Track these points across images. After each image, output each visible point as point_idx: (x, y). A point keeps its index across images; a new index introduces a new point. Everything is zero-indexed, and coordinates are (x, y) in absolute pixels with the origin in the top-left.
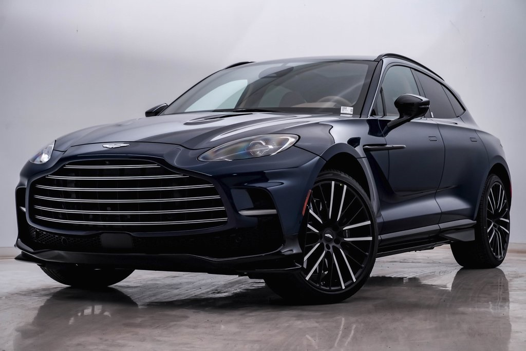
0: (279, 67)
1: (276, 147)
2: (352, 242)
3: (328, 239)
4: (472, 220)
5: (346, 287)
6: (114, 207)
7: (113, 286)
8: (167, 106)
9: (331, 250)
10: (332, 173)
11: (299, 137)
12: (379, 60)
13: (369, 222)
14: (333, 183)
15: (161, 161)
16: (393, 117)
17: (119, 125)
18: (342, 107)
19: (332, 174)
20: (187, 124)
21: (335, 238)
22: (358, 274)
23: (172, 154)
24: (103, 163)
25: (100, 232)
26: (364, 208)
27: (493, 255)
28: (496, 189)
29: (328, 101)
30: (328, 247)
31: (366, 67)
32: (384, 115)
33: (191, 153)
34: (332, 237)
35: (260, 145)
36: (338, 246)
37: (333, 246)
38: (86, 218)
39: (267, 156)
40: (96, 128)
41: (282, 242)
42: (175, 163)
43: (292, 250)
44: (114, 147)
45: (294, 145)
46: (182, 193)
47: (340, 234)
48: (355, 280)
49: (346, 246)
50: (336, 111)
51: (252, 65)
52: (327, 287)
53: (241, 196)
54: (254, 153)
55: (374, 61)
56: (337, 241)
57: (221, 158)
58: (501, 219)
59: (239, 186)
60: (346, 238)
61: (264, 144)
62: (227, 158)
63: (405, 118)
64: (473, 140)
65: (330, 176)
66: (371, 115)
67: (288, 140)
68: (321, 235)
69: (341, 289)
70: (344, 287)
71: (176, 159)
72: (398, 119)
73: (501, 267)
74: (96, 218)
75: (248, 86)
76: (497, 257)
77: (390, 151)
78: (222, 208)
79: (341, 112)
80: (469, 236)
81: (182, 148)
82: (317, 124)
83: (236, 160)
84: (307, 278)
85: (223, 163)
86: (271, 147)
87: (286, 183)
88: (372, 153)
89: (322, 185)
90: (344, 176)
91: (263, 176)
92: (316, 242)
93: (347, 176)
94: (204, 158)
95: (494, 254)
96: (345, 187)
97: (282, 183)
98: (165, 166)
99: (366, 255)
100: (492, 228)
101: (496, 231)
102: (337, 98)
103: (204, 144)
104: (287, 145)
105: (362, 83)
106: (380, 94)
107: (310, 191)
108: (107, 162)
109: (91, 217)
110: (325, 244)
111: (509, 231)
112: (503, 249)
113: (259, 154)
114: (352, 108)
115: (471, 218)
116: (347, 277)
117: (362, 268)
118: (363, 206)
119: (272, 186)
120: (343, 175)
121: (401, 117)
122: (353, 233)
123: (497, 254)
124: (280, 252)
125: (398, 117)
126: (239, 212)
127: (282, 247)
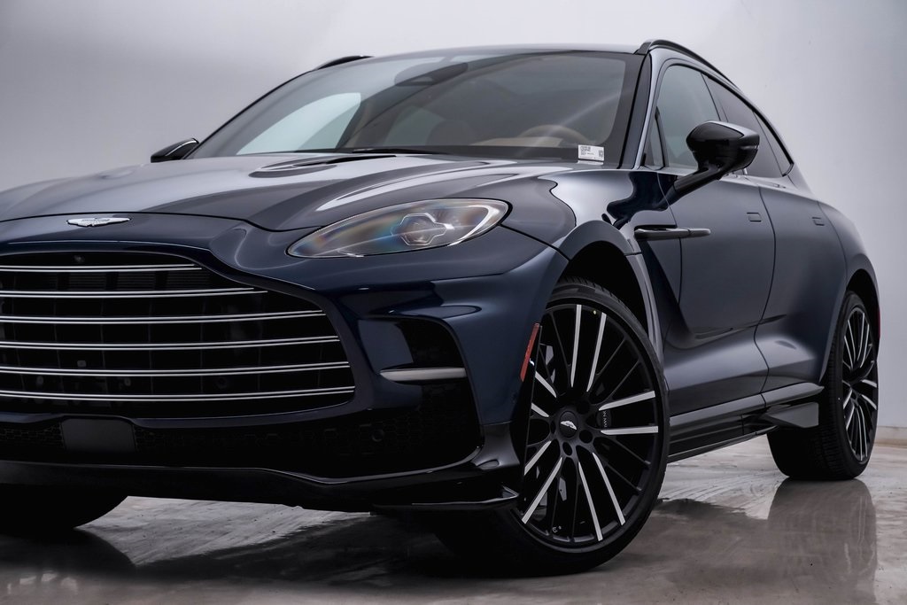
0: (436, 63)
1: (461, 227)
2: (618, 437)
3: (568, 433)
4: (817, 383)
5: (605, 537)
6: (94, 360)
7: (82, 527)
8: (198, 145)
9: (574, 456)
10: (575, 287)
11: (510, 207)
12: (644, 53)
13: (651, 395)
14: (579, 307)
15: (204, 257)
16: (684, 170)
17: (104, 177)
18: (579, 146)
19: (577, 289)
20: (255, 175)
21: (581, 429)
22: (629, 507)
23: (229, 240)
24: (68, 260)
25: (61, 415)
26: (643, 364)
27: (852, 453)
28: (856, 319)
29: (540, 134)
30: (568, 451)
31: (621, 66)
32: (665, 165)
33: (271, 238)
34: (575, 427)
35: (425, 223)
36: (588, 446)
37: (578, 448)
38: (29, 383)
39: (441, 249)
40: (47, 186)
41: (475, 440)
42: (236, 260)
43: (496, 460)
44: (94, 223)
45: (500, 223)
46: (250, 330)
47: (592, 420)
48: (623, 521)
49: (604, 446)
50: (566, 154)
51: (368, 62)
52: (564, 537)
53: (382, 336)
54: (411, 239)
55: (636, 53)
56: (585, 437)
57: (338, 250)
58: (864, 381)
59: (380, 314)
60: (603, 428)
61: (433, 220)
62: (352, 250)
63: (711, 170)
64: (818, 221)
65: (573, 292)
66: (643, 164)
67: (486, 212)
68: (553, 423)
69: (596, 541)
70: (600, 538)
71: (238, 251)
72: (695, 173)
73: (864, 477)
74: (51, 384)
75: (363, 104)
76: (857, 457)
77: (683, 240)
78: (344, 365)
79: (580, 156)
80: (807, 418)
81: (249, 228)
82: (534, 179)
83: (374, 254)
84: (525, 519)
85: (344, 261)
86: (449, 227)
87: (488, 308)
88: (651, 243)
89: (556, 313)
90: (601, 293)
91: (431, 294)
92: (542, 439)
93: (606, 294)
94: (300, 250)
95: (854, 452)
96: (604, 316)
97: (478, 309)
98: (212, 268)
99: (646, 467)
100: (850, 401)
101: (856, 406)
102: (557, 128)
103: (301, 219)
104: (484, 224)
105: (615, 96)
106: (655, 121)
107: (538, 325)
108: (79, 259)
109: (40, 382)
110: (561, 444)
111: (877, 404)
112: (868, 440)
113: (423, 242)
114: (602, 149)
115: (814, 380)
116: (607, 515)
117: (636, 493)
118: (640, 360)
119: (455, 313)
120: (598, 290)
121: (702, 169)
122: (619, 417)
123: (858, 452)
124: (470, 464)
125: (695, 170)
126: (382, 374)
127: (475, 453)
